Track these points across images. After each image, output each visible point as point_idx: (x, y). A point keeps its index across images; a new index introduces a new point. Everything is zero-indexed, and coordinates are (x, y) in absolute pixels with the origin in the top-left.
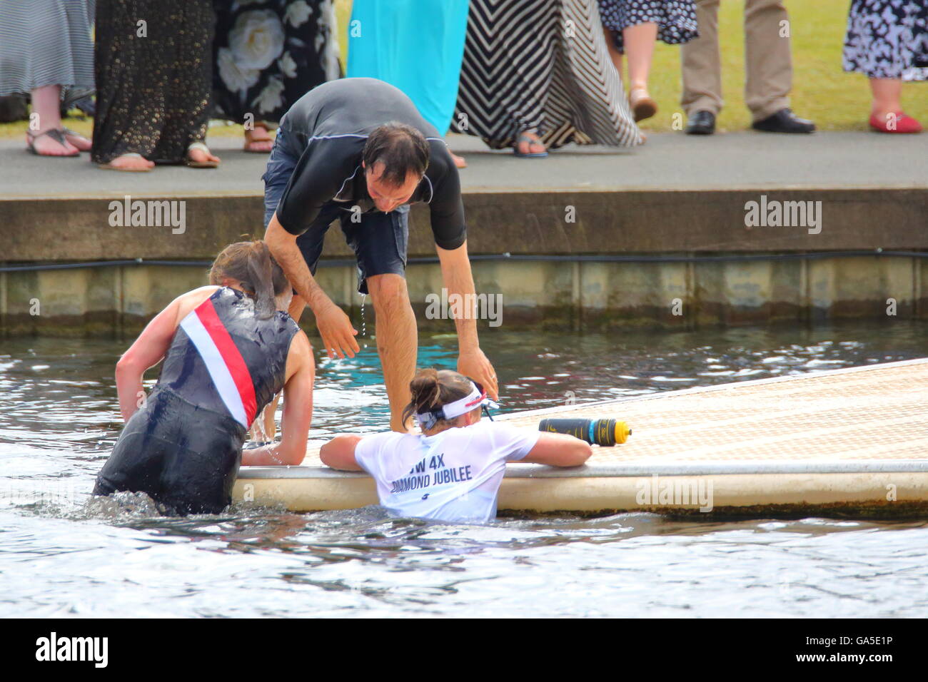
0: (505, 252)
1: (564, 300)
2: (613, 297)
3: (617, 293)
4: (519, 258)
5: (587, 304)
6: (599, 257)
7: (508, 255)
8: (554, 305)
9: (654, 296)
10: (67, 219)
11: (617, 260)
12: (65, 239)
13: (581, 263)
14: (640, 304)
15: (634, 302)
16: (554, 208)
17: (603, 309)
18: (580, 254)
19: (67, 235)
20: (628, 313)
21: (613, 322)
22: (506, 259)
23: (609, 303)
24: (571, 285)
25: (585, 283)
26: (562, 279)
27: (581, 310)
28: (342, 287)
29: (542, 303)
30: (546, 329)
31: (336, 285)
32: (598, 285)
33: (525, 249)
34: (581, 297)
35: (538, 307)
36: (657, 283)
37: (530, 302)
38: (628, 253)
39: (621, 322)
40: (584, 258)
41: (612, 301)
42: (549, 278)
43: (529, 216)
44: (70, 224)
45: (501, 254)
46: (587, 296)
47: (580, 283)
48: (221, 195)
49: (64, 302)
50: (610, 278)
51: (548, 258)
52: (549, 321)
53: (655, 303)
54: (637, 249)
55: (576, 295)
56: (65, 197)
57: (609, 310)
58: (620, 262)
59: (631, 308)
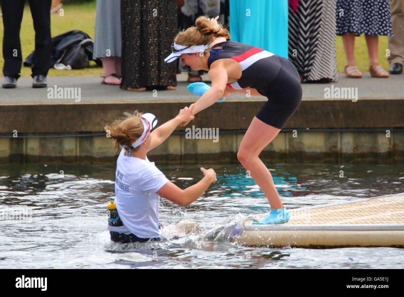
0: (307, 128)
1: (333, 150)
2: (355, 148)
3: (357, 146)
4: (313, 130)
5: (344, 151)
6: (350, 130)
7: (308, 129)
8: (329, 151)
9: (375, 147)
10: (107, 113)
11: (358, 131)
12: (106, 122)
13: (341, 133)
14: (368, 151)
15: (365, 150)
16: (329, 108)
17: (351, 153)
18: (341, 128)
19: (107, 120)
20: (362, 155)
21: (355, 159)
22: (307, 131)
23: (354, 151)
24: (337, 142)
25: (343, 142)
26: (333, 140)
27: (341, 154)
28: (232, 144)
29: (323, 151)
30: (326, 162)
31: (230, 142)
32: (349, 143)
33: (316, 126)
34: (341, 148)
35: (322, 153)
36: (376, 142)
37: (318, 150)
38: (362, 128)
39: (359, 160)
40: (343, 130)
41: (355, 150)
42: (326, 140)
43: (318, 111)
44: (108, 115)
45: (305, 128)
46: (344, 147)
47: (341, 142)
48: (176, 102)
49: (105, 150)
50: (355, 139)
51: (326, 130)
52: (327, 159)
53: (375, 151)
54: (367, 126)
55: (339, 147)
56: (106, 103)
57: (354, 154)
58: (359, 132)
59: (364, 153)
